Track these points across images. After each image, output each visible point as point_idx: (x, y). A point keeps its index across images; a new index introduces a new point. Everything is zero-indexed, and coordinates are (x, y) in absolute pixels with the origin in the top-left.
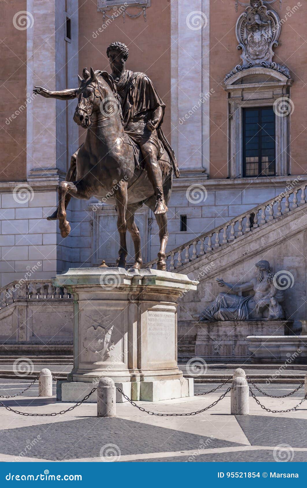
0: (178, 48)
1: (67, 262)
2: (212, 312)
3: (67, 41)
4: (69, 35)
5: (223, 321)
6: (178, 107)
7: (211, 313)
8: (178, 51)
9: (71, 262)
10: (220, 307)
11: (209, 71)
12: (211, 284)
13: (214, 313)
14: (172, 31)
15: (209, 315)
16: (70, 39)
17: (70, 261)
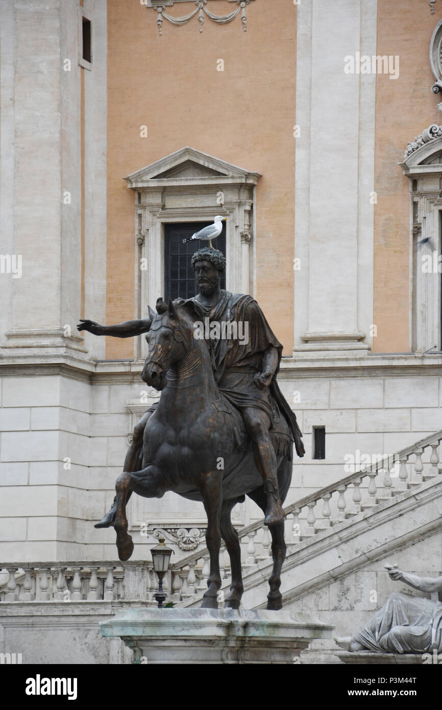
0: (310, 89)
1: (78, 521)
2: (377, 633)
3: (83, 68)
4: (87, 55)
5: (399, 653)
6: (309, 208)
7: (375, 637)
8: (310, 93)
9: (87, 520)
10: (394, 622)
11: (373, 135)
12: (374, 573)
13: (381, 636)
14: (298, 53)
15: (372, 641)
16: (90, 62)
17: (85, 518)
